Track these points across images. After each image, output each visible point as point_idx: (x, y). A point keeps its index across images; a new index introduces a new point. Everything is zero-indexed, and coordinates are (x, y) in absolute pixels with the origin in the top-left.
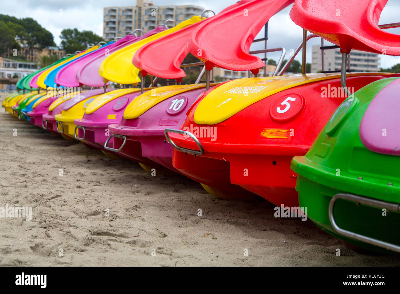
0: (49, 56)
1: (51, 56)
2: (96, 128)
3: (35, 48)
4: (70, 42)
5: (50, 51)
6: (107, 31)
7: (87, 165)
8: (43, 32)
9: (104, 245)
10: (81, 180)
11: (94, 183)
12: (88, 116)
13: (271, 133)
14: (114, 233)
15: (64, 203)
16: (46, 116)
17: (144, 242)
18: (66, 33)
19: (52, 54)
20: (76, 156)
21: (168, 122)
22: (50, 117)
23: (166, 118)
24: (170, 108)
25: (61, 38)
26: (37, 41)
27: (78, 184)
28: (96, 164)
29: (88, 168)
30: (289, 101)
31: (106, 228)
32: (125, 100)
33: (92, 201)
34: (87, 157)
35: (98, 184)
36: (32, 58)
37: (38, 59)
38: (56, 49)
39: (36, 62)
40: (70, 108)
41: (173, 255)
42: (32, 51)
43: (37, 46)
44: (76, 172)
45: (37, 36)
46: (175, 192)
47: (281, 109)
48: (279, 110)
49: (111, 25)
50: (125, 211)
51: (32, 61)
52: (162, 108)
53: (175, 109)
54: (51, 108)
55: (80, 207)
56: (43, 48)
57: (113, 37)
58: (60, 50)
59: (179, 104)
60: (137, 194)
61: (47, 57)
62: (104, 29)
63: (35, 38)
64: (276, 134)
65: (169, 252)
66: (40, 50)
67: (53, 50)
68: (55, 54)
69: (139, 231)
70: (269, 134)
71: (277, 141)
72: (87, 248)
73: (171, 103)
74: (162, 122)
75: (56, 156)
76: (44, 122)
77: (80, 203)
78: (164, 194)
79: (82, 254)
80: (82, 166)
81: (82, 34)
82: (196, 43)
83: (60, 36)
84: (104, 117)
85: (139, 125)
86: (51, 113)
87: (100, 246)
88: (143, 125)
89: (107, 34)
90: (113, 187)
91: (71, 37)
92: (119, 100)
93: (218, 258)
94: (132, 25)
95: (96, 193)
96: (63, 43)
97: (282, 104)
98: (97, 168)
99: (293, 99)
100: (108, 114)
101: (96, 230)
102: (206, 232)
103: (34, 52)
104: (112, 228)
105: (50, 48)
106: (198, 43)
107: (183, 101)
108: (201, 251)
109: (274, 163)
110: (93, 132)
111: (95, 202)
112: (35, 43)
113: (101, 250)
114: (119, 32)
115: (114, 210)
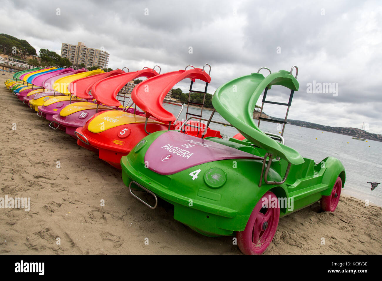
0: (33, 59)
1: (34, 59)
2: (47, 114)
3: (26, 54)
4: (44, 55)
5: (34, 57)
6: (63, 53)
7: (41, 128)
8: (31, 48)
9: (39, 186)
10: (37, 138)
11: (43, 142)
12: (45, 107)
13: (117, 142)
14: (45, 177)
15: (25, 155)
16: (25, 98)
17: (57, 184)
18: (42, 51)
19: (35, 58)
20: (38, 120)
21: (78, 122)
22: (27, 99)
23: (78, 119)
24: (80, 116)
25: (40, 52)
26: (28, 51)
27: (35, 141)
28: (46, 127)
29: (42, 130)
30: (125, 130)
31: (42, 174)
32: (62, 104)
33: (39, 154)
34: (43, 122)
35: (45, 142)
36: (24, 58)
37: (27, 60)
38: (37, 57)
39: (26, 61)
40: (37, 99)
41: (69, 191)
42: (24, 56)
43: (27, 53)
44: (35, 132)
45: (28, 49)
46: (78, 149)
47: (122, 133)
48: (121, 133)
49: (65, 51)
50: (53, 161)
51: (24, 60)
52: (77, 115)
53: (82, 117)
54: (29, 95)
55: (33, 158)
56: (30, 55)
57: (65, 56)
58: (38, 57)
59: (84, 114)
60: (62, 149)
61: (32, 60)
62: (62, 52)
63: (26, 50)
64: (119, 142)
65: (67, 190)
66: (29, 55)
67: (36, 57)
68: (36, 59)
69: (57, 176)
70: (116, 142)
71: (118, 145)
72: (30, 188)
73: (81, 114)
74: (76, 121)
75: (28, 119)
76: (24, 101)
77: (33, 155)
78: (73, 150)
79: (27, 192)
80: (39, 128)
81: (50, 52)
82: (95, 91)
83: (39, 51)
84: (52, 109)
85: (66, 120)
86: (28, 97)
87: (37, 187)
88: (68, 121)
89: (63, 55)
90: (51, 144)
91: (45, 53)
92: (60, 103)
93: (88, 194)
94: (75, 53)
95: (42, 148)
96: (41, 54)
97: (123, 131)
98: (46, 130)
99: (127, 130)
100: (54, 108)
101: (37, 175)
102: (86, 177)
103: (25, 56)
104: (45, 174)
105: (34, 56)
106: (96, 92)
107: (86, 113)
108: (81, 189)
109: (116, 154)
110: (46, 115)
111: (40, 155)
112: (26, 52)
113: (36, 189)
114: (69, 55)
115: (48, 161)
